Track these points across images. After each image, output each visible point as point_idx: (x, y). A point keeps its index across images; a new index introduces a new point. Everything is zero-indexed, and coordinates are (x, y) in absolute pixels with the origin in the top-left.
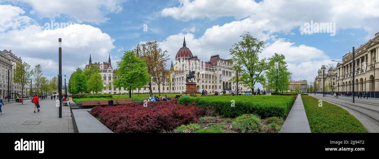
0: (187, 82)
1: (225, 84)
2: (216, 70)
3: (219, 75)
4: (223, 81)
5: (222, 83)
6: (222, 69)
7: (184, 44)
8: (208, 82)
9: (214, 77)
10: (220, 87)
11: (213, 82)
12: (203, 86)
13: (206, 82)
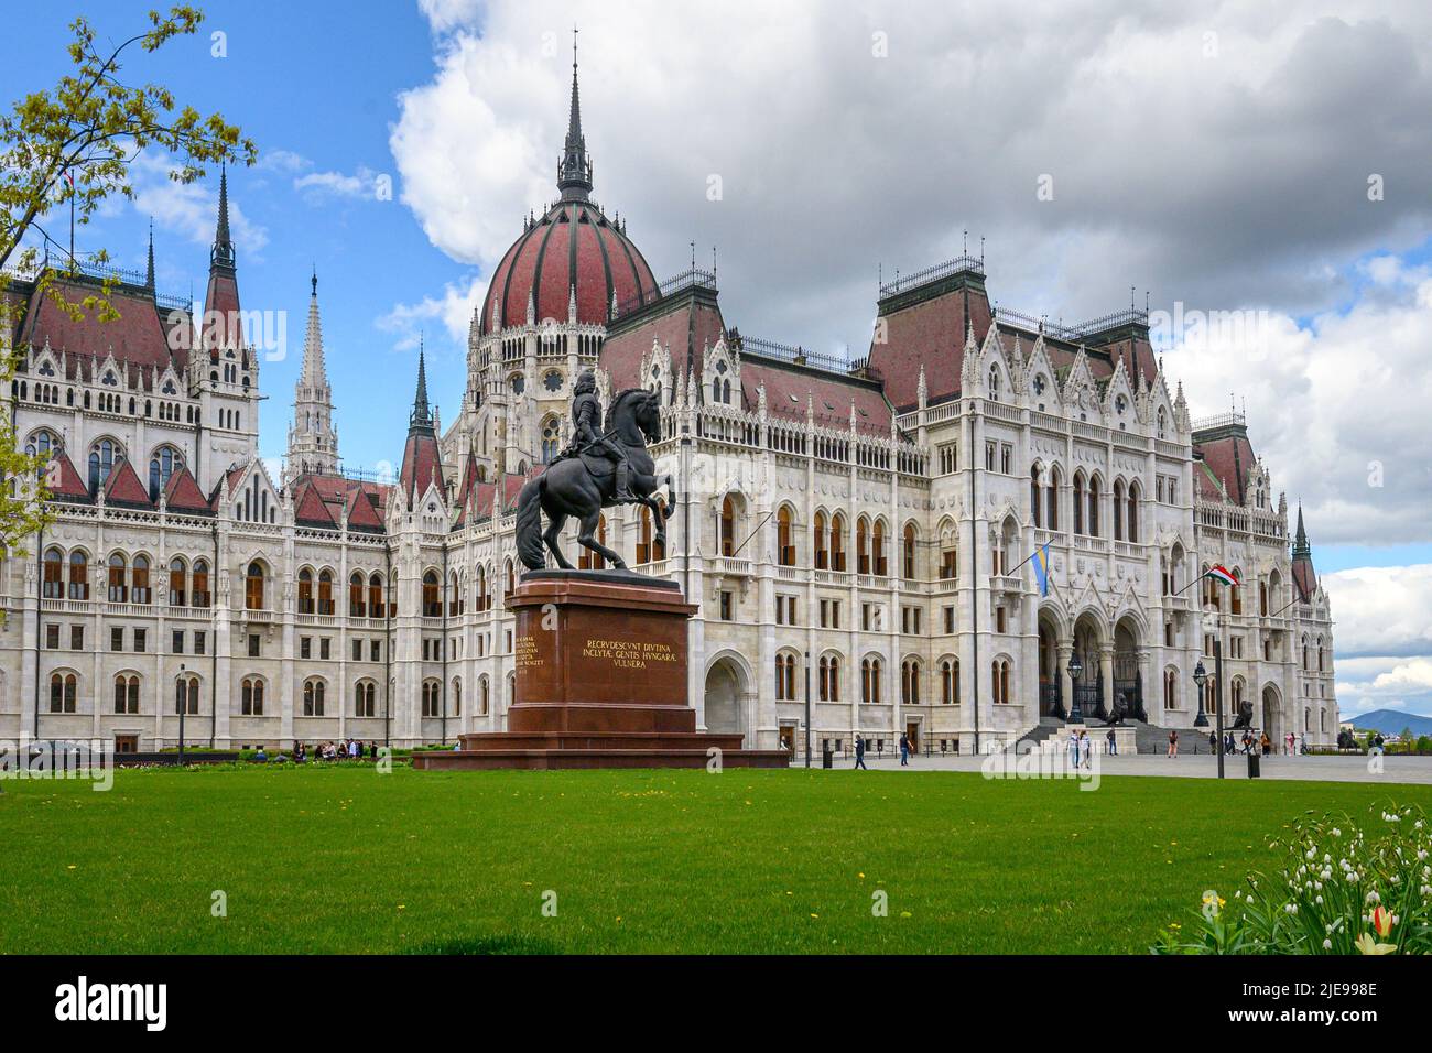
0: (532, 561)
1: (1066, 635)
2: (949, 461)
3: (982, 529)
4: (1034, 605)
5: (1025, 624)
6: (1027, 451)
7: (575, 177)
8: (851, 617)
9: (920, 553)
10: (1001, 676)
11: (911, 619)
12: (786, 668)
13: (829, 613)
